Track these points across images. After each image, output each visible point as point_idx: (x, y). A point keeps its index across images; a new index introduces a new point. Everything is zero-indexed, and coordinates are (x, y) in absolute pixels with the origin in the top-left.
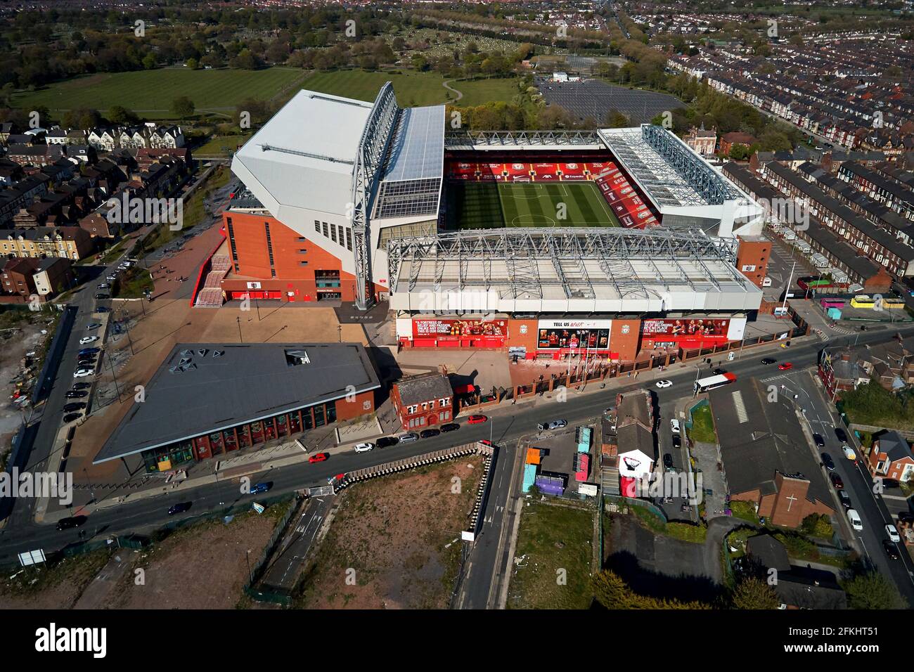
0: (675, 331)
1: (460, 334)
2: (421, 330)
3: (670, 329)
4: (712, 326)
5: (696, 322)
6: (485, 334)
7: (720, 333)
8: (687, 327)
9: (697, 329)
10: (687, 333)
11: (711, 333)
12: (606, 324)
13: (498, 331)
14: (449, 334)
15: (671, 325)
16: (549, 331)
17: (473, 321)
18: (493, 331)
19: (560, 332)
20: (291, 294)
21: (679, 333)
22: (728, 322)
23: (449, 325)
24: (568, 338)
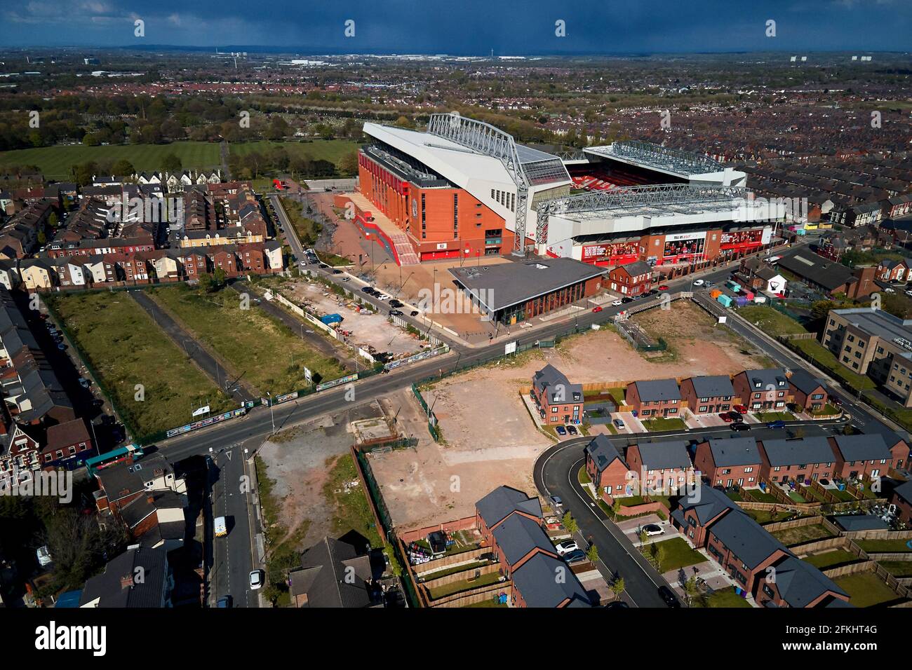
0: (734, 240)
1: (611, 255)
2: (587, 254)
3: (731, 239)
4: (753, 236)
5: (745, 233)
6: (626, 254)
7: (758, 241)
8: (740, 237)
9: (745, 238)
10: (740, 242)
11: (753, 240)
12: (701, 235)
13: (634, 250)
14: (603, 256)
15: (731, 237)
16: (671, 243)
17: (619, 244)
18: (631, 251)
19: (676, 243)
20: (467, 251)
21: (736, 242)
22: (762, 231)
23: (604, 249)
24: (681, 247)
